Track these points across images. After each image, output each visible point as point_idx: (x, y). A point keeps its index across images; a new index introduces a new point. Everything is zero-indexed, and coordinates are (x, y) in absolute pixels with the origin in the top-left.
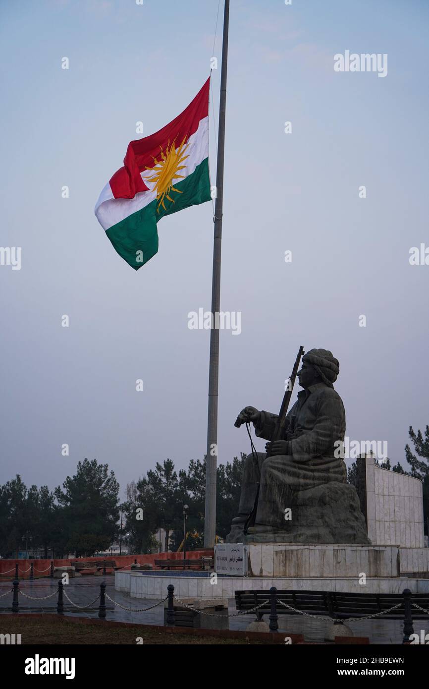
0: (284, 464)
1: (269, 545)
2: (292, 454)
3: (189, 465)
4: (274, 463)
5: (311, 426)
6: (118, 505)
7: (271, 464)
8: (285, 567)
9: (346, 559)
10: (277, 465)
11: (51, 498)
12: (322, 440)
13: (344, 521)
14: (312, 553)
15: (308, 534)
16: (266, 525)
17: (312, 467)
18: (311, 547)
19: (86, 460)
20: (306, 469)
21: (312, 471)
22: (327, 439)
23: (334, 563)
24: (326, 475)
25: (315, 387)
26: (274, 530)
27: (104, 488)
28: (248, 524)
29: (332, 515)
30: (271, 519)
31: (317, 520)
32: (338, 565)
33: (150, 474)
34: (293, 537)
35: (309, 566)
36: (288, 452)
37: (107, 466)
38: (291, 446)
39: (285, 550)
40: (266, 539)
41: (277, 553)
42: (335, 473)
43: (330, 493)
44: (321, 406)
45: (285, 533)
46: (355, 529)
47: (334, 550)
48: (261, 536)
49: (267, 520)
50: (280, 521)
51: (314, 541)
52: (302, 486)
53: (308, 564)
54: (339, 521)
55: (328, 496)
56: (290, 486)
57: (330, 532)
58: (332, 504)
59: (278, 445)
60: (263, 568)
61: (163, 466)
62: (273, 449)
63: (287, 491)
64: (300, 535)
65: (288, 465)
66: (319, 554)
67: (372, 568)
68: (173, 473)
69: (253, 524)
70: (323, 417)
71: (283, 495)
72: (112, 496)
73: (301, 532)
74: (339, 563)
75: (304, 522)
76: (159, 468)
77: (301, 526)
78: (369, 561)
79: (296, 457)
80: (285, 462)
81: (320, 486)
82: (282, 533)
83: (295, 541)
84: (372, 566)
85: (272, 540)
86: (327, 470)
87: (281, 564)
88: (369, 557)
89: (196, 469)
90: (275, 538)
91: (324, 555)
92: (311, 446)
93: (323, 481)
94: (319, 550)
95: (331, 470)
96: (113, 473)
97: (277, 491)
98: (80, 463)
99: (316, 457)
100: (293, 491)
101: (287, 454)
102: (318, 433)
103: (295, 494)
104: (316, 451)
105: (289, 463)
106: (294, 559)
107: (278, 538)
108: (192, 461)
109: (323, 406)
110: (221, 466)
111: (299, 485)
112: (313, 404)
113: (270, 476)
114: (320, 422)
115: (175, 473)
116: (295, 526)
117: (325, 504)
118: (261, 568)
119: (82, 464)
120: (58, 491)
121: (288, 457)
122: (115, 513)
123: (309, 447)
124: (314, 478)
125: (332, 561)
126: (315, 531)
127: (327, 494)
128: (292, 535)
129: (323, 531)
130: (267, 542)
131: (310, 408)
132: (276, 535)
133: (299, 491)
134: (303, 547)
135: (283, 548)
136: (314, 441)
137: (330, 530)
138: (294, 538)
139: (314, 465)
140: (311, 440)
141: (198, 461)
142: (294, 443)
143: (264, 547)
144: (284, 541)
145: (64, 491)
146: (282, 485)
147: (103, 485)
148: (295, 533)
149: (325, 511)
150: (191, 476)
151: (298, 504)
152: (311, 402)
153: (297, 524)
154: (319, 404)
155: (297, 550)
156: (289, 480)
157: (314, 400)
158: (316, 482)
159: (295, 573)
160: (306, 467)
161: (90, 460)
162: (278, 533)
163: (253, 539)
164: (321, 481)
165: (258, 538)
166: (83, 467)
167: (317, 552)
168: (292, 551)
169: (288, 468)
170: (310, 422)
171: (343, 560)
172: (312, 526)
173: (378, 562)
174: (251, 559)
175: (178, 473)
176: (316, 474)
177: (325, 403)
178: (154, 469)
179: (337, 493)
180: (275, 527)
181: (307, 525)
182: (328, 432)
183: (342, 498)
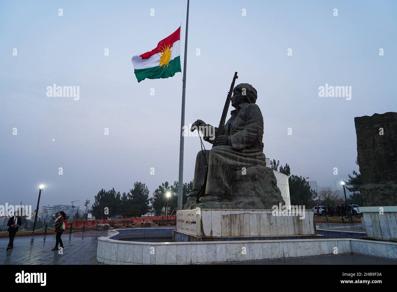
0: (225, 151)
1: (218, 210)
2: (231, 145)
3: (174, 183)
4: (219, 150)
5: (242, 128)
6: (148, 198)
7: (216, 150)
8: (231, 228)
9: (277, 221)
10: (221, 151)
11: (126, 197)
12: (252, 135)
13: (270, 192)
14: (251, 216)
15: (245, 201)
16: (213, 195)
17: (245, 154)
18: (250, 212)
19: (137, 182)
20: (241, 155)
21: (245, 156)
22: (255, 134)
23: (268, 225)
24: (254, 160)
25: (243, 105)
26: (220, 199)
27: (144, 192)
28: (200, 195)
29: (261, 188)
30: (217, 191)
31: (251, 191)
32: (271, 226)
33: (160, 187)
34: (234, 204)
35: (250, 227)
36: (228, 143)
37: (145, 184)
38: (230, 139)
39: (230, 215)
40: (214, 206)
41: (224, 217)
42: (260, 159)
43: (258, 172)
44: (249, 114)
45: (227, 201)
46: (278, 198)
47: (267, 214)
48: (210, 204)
49: (214, 191)
50: (224, 192)
51: (250, 207)
52: (239, 167)
53: (248, 226)
54: (267, 192)
55: (257, 174)
56: (231, 166)
57: (261, 200)
58: (260, 180)
59: (221, 138)
60: (213, 230)
61: (165, 184)
62: (217, 141)
63: (229, 169)
64: (240, 203)
65: (229, 152)
66: (257, 217)
67: (296, 227)
68: (168, 186)
69: (203, 195)
70: (251, 120)
71: (226, 172)
72: (146, 195)
73: (241, 200)
74: (272, 224)
75: (241, 193)
76: (163, 184)
77: (239, 196)
78: (294, 223)
79: (234, 146)
80: (226, 149)
81: (251, 168)
82: (226, 201)
83: (236, 207)
84: (296, 226)
85: (219, 206)
86: (255, 157)
87: (227, 227)
88: (293, 219)
89: (177, 184)
90: (221, 205)
91: (260, 218)
92: (244, 139)
93: (253, 164)
94: (256, 214)
95: (257, 157)
96: (147, 187)
97: (221, 170)
98: (135, 183)
99: (247, 148)
100: (232, 170)
101: (227, 145)
102: (249, 131)
103: (234, 173)
104: (248, 142)
105: (229, 150)
106: (238, 222)
107: (223, 205)
108: (175, 182)
109: (251, 114)
110: (185, 183)
111: (237, 166)
112: (243, 113)
113: (216, 159)
114: (249, 123)
115: (169, 186)
116: (235, 196)
117: (256, 180)
118: (212, 230)
119: (136, 183)
120: (129, 194)
121: (228, 147)
122: (148, 201)
123: (243, 140)
124: (247, 162)
125: (266, 223)
126: (250, 200)
127: (257, 173)
128: (234, 203)
129: (256, 199)
130: (215, 208)
131: (240, 116)
132: (222, 203)
133: (237, 170)
134: (244, 212)
135: (228, 212)
136: (246, 135)
137: (261, 199)
138: (236, 205)
139: (246, 153)
140: (244, 135)
141: (177, 182)
142: (232, 137)
143: (214, 212)
144: (227, 207)
145: (131, 194)
146: (224, 166)
147: (143, 191)
148: (236, 202)
149: (256, 185)
150: (175, 187)
151: (236, 179)
152: (242, 112)
153: (236, 194)
154: (247, 113)
155: (240, 214)
156: (230, 162)
157: (243, 111)
158: (248, 164)
159: (239, 233)
160: (241, 153)
161: (139, 182)
162: (222, 201)
163: (204, 206)
164: (252, 164)
165: (208, 205)
166: (136, 184)
167: (255, 216)
168: (236, 215)
169: (229, 154)
170: (241, 125)
171: (274, 222)
172: (248, 196)
173: (300, 223)
174: (203, 223)
175: (170, 187)
176: (248, 159)
177: (252, 111)
178: (161, 185)
179: (263, 172)
180: (220, 197)
181: (244, 195)
182: (256, 130)
183: (267, 176)
